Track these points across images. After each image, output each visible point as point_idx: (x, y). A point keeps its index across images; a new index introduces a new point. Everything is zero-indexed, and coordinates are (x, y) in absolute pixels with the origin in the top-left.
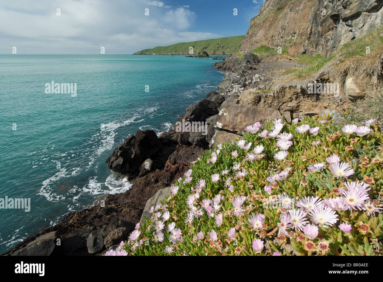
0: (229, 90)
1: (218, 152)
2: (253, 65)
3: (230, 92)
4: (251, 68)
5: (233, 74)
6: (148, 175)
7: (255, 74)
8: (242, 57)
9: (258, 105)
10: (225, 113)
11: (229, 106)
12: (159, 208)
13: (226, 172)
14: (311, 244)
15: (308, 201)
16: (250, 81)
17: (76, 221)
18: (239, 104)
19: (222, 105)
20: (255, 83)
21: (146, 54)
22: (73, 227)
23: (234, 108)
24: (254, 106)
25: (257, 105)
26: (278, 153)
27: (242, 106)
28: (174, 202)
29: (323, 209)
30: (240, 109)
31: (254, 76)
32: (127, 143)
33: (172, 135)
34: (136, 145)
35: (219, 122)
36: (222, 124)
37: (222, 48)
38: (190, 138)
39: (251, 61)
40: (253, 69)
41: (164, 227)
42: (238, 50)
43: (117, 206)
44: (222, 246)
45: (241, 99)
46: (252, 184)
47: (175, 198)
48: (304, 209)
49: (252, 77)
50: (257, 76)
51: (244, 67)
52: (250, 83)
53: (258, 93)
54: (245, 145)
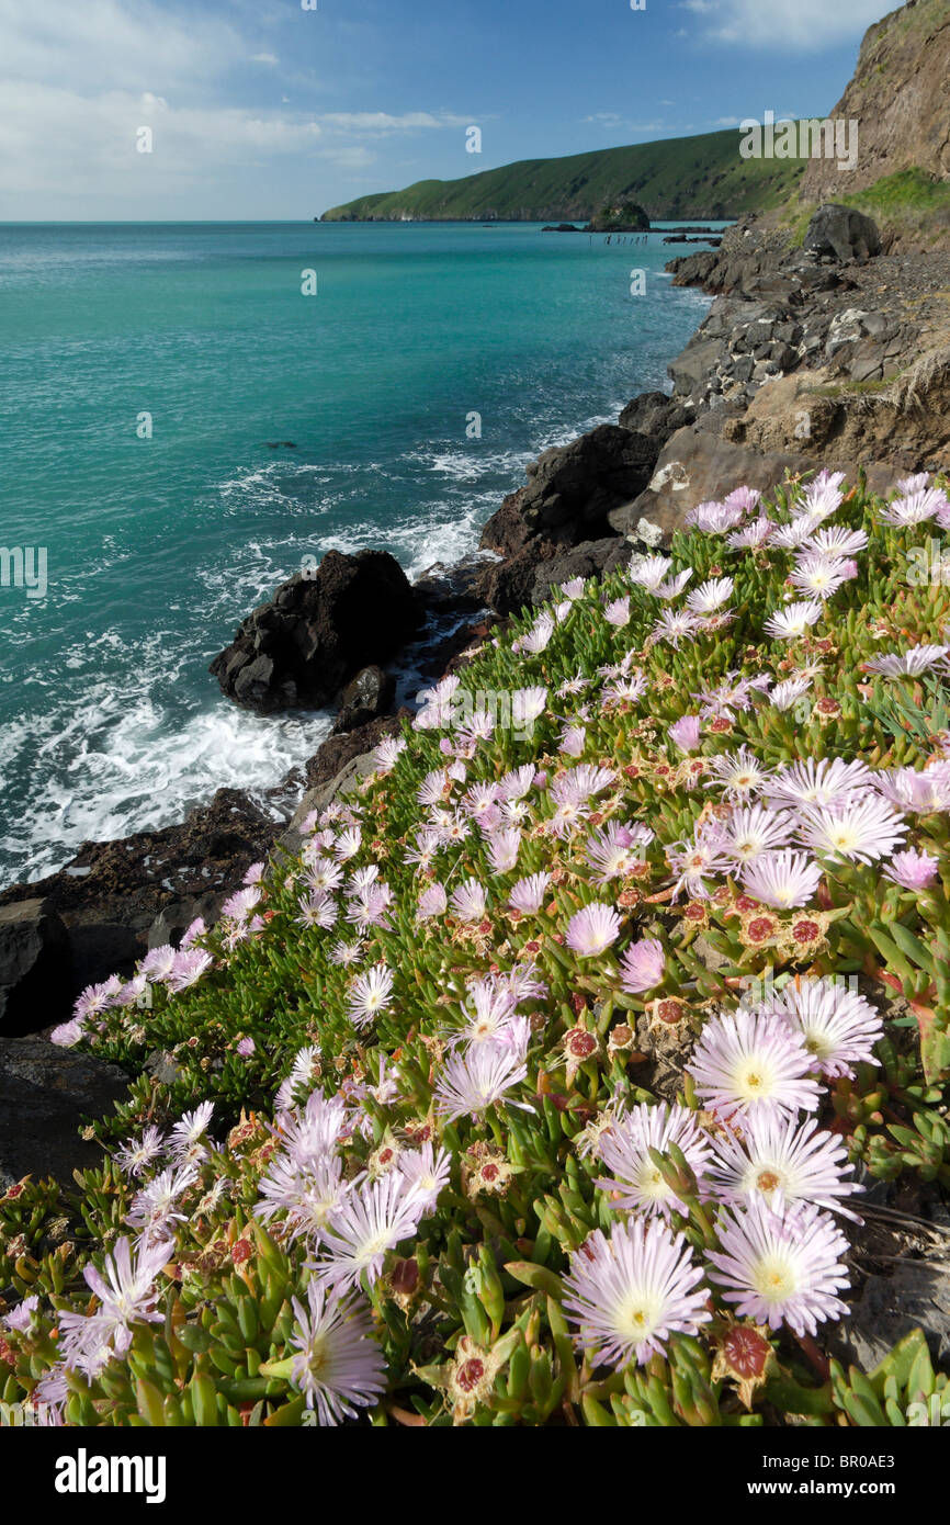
0: (720, 383)
1: (563, 610)
2: (847, 265)
3: (719, 392)
4: (834, 282)
5: (747, 306)
6: (367, 726)
7: (843, 309)
8: (803, 227)
9: (829, 447)
10: (680, 480)
11: (696, 452)
12: (334, 817)
13: (575, 686)
14: (766, 921)
15: (815, 775)
16: (815, 341)
17: (112, 872)
18: (745, 445)
19: (667, 445)
20: (836, 351)
21: (371, 219)
22: (102, 889)
23: (721, 461)
24: (809, 451)
25: (821, 449)
26: (787, 609)
27: (757, 452)
28: (381, 796)
29: (856, 803)
30: (743, 464)
31: (838, 320)
32: (285, 602)
33: (466, 578)
34: (323, 611)
35: (650, 521)
36: (660, 531)
37: (715, 183)
38: (534, 591)
39: (837, 246)
40: (844, 286)
41: (340, 881)
42: (788, 194)
43: (253, 830)
44: (492, 937)
45: (753, 421)
46: (654, 729)
47: (387, 782)
48: (791, 806)
49: (829, 322)
50: (852, 318)
51: (802, 277)
52: (813, 352)
53: (834, 392)
54: (666, 581)
